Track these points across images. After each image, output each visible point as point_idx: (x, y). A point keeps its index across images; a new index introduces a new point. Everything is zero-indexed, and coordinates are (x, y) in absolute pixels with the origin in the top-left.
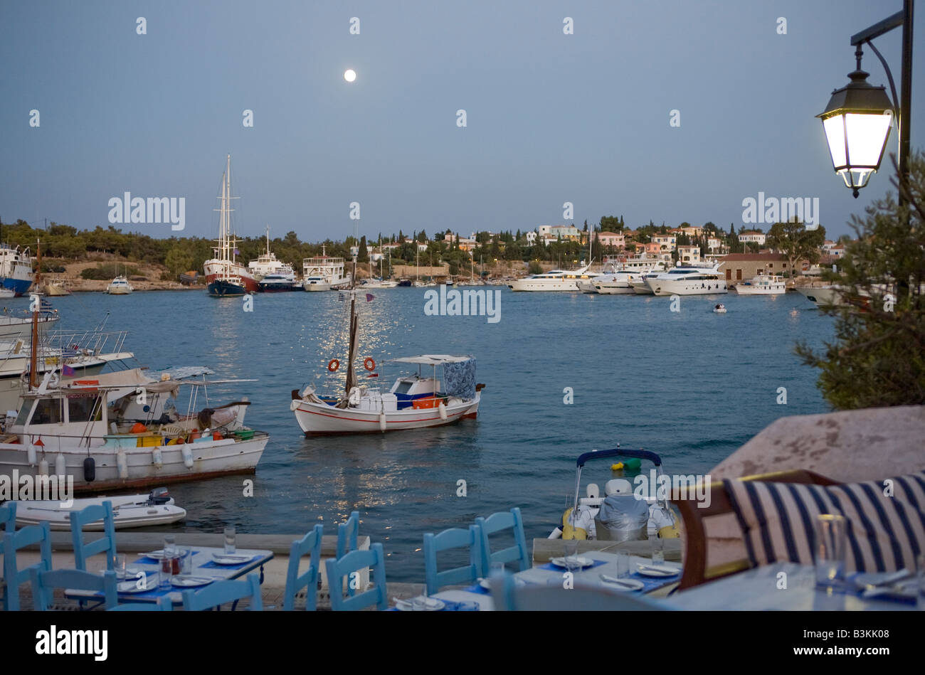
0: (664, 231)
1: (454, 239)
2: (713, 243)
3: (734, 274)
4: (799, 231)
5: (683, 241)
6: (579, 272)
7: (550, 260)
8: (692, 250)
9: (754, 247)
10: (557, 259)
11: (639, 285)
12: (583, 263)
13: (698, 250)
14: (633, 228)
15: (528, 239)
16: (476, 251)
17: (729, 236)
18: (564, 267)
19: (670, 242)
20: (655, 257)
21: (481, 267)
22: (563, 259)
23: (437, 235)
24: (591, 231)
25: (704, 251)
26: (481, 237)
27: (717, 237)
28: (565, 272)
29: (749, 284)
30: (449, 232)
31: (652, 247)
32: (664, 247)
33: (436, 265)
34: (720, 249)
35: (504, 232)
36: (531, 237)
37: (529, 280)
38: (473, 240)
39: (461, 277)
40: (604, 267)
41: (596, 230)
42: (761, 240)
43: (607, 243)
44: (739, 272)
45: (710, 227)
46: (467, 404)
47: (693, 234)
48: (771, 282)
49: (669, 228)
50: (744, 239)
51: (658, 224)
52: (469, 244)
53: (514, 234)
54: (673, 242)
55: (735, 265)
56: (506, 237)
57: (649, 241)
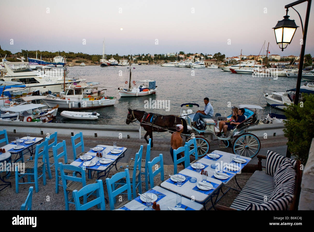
0: (192, 55)
1: (150, 56)
2: (202, 57)
3: (206, 64)
4: (220, 55)
5: (196, 57)
6: (175, 63)
7: (169, 60)
8: (198, 59)
9: (210, 58)
10: (170, 60)
11: (188, 66)
12: (176, 61)
13: (199, 59)
14: (186, 54)
15: (165, 56)
16: (154, 58)
17: (205, 56)
18: (172, 62)
19: (193, 57)
20: (190, 60)
21: (155, 61)
22: (172, 60)
23: (146, 55)
24: (177, 54)
25: (200, 59)
26: (155, 55)
27: (203, 56)
28: (172, 63)
29: (210, 66)
30: (149, 54)
31: (190, 58)
32: (192, 58)
33: (146, 61)
34: (203, 59)
35: (160, 54)
36: (165, 55)
37: (165, 64)
38: (154, 56)
39: (151, 63)
40: (180, 62)
41: (179, 54)
42: (212, 57)
43: (181, 57)
44: (207, 63)
45: (202, 54)
46: (154, 90)
47: (198, 55)
48: (215, 66)
49: (193, 54)
50: (208, 57)
51: (191, 53)
52: (153, 56)
53: (162, 55)
54: (194, 57)
55: (207, 62)
56: (160, 55)
57: (189, 57)
